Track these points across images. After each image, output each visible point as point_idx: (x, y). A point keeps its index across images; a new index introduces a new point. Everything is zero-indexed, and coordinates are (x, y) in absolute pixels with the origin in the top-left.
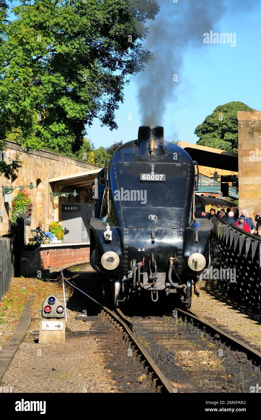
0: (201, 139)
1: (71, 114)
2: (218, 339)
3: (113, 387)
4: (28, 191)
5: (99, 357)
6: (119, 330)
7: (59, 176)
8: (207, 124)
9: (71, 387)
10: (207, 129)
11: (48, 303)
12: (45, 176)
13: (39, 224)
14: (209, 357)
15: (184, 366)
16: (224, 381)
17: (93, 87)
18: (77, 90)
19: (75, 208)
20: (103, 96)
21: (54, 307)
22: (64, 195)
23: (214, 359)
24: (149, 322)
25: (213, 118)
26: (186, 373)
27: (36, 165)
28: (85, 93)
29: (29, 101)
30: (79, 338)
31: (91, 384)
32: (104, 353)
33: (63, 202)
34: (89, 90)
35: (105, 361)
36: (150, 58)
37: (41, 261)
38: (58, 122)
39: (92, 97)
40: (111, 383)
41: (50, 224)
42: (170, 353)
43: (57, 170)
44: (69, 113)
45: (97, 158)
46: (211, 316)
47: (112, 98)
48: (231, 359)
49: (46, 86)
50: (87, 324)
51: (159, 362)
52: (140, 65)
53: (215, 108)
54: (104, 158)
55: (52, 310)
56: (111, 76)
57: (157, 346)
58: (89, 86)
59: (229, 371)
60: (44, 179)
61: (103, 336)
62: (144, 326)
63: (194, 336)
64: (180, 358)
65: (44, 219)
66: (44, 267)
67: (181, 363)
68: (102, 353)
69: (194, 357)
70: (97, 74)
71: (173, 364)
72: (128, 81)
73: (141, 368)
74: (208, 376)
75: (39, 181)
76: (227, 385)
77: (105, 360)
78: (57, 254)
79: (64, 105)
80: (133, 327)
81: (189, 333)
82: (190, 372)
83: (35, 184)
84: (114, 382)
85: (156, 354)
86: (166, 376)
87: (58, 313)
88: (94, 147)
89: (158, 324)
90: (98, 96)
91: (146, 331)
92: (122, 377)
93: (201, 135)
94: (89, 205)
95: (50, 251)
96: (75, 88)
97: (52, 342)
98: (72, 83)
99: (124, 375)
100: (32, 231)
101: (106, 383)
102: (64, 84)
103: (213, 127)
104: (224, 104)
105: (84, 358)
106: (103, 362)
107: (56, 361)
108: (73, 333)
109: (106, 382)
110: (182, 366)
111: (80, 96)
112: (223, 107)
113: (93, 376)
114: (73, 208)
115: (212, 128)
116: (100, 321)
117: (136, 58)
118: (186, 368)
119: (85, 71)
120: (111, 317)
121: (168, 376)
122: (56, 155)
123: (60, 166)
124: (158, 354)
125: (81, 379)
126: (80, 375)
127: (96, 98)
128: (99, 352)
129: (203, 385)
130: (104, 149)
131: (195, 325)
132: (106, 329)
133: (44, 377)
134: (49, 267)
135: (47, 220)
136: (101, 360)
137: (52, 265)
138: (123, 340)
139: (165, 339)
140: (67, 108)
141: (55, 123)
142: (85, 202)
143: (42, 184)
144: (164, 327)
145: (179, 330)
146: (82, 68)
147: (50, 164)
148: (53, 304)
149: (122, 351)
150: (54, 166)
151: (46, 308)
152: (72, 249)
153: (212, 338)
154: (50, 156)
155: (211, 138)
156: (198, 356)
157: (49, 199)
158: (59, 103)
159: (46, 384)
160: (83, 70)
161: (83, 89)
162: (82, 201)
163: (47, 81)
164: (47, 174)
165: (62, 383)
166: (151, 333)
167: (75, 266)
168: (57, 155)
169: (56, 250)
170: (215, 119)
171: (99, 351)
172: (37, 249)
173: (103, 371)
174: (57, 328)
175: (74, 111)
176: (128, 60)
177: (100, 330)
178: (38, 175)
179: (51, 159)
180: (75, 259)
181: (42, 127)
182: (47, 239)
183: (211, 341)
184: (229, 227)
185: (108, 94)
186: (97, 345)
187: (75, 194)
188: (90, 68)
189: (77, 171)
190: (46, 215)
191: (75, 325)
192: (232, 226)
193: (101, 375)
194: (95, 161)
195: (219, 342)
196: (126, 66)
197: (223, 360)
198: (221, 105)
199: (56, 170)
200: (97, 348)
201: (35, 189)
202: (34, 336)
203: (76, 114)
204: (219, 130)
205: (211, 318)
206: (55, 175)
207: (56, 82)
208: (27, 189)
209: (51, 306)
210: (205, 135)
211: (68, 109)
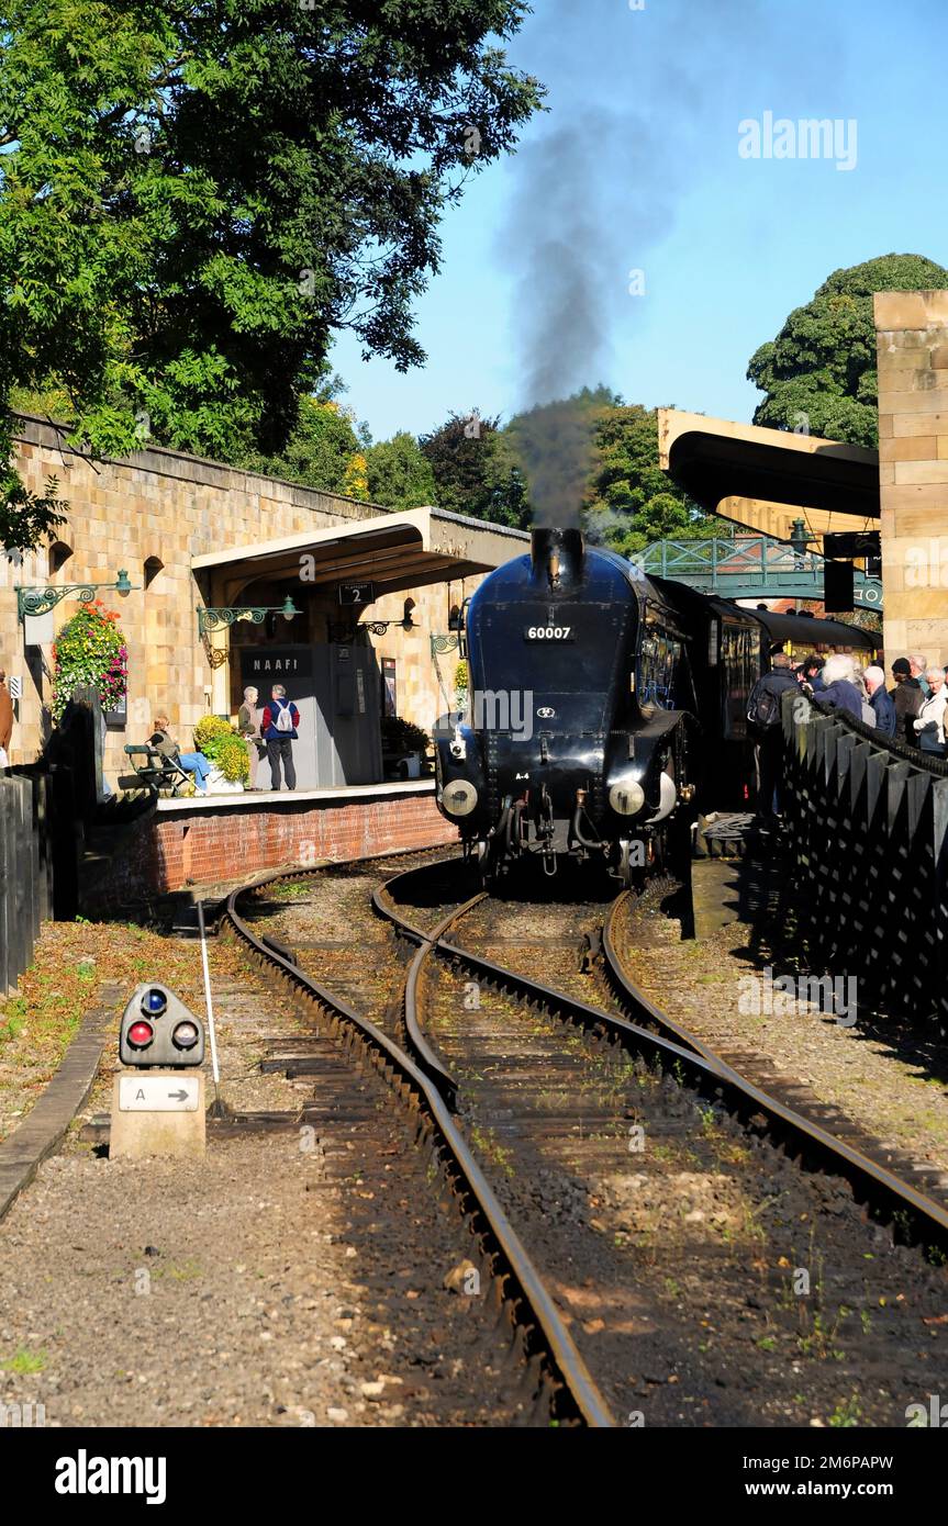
0: (772, 397)
1: (248, 317)
2: (760, 1133)
3: (350, 1307)
4: (111, 602)
5: (319, 1204)
6: (408, 1106)
7: (230, 545)
8: (793, 340)
9: (202, 1311)
10: (793, 359)
11: (143, 1011)
12: (177, 545)
13: (157, 724)
14: (716, 1197)
15: (622, 1230)
16: (758, 1280)
17: (325, 216)
18: (266, 227)
19: (292, 663)
20: (363, 247)
21: (162, 1027)
22: (248, 616)
23: (732, 1202)
24: (526, 1076)
25: (816, 317)
26: (624, 1256)
27: (143, 507)
28: (296, 237)
29: (92, 277)
30: (261, 1139)
31: (274, 1298)
32: (342, 1189)
33: (247, 643)
34: (311, 225)
35: (342, 1218)
36: (538, 106)
37: (158, 863)
38: (200, 349)
39: (325, 253)
40: (346, 1296)
41: (197, 722)
42: (574, 1185)
43: (223, 524)
44: (241, 313)
45: (380, 475)
46: (758, 1050)
47: (396, 255)
48: (794, 1201)
49: (154, 214)
50: (298, 1086)
51: (531, 1217)
52: (499, 132)
53: (825, 281)
54: (404, 476)
55: (157, 1038)
56: (391, 173)
57: (539, 1161)
58: (310, 211)
59: (782, 1245)
60: (174, 557)
61: (349, 1128)
62: (506, 1090)
63: (676, 1123)
64: (608, 1203)
65: (176, 707)
66: (171, 885)
67: (611, 1220)
68: (334, 1191)
69: (659, 1197)
70: (341, 168)
71: (581, 1222)
72: (456, 192)
73: (462, 1239)
74: (702, 1262)
75: (152, 567)
76: (764, 1295)
77: (342, 1214)
78: (219, 834)
79: (219, 284)
80: (457, 1094)
81: (665, 1113)
82: (641, 1251)
83: (137, 576)
84: (359, 1289)
85: (521, 1190)
86: (550, 1267)
87: (179, 1047)
88: (370, 436)
89: (557, 1082)
90: (346, 251)
91: (510, 1107)
92: (391, 1274)
93: (770, 384)
94: (344, 652)
95: (192, 822)
96: (260, 219)
97: (160, 1152)
98: (246, 203)
99: (400, 1266)
100: (132, 751)
101: (328, 1295)
102: (219, 206)
103: (818, 352)
104: (857, 264)
105: (266, 1209)
106: (335, 1221)
107: (163, 1221)
108: (243, 1119)
109: (331, 1291)
110: (614, 1231)
111: (279, 251)
112: (855, 276)
113: (287, 1269)
114: (283, 664)
115: (812, 357)
116: (347, 1077)
117: (485, 106)
118: (628, 1238)
119: (295, 155)
120: (384, 1059)
121: (558, 1265)
122: (216, 467)
123: (231, 510)
124: (530, 1188)
125: (242, 1281)
126: (240, 1269)
127: (338, 255)
128: (325, 1186)
129: (678, 1294)
130: (411, 443)
131: (689, 1083)
132: (363, 1103)
133: (113, 1278)
134: (190, 883)
135: (185, 710)
136: (328, 1216)
137: (200, 875)
138: (416, 1142)
139: (571, 1137)
140: (233, 296)
141: (187, 353)
142: (330, 641)
143: (165, 575)
144: (575, 1092)
145: (628, 1101)
146: (284, 145)
147: (194, 503)
148: (158, 1016)
149: (407, 1180)
150: (211, 508)
151: (134, 1031)
152: (276, 816)
153: (742, 1128)
154: (195, 471)
155: (809, 394)
156: (676, 1193)
157: (192, 630)
158: (203, 278)
159: (115, 1300)
160: (286, 155)
161: (290, 223)
162: (319, 637)
163: (153, 196)
164: (183, 539)
165: (173, 1298)
166: (526, 1115)
167: (289, 876)
168: (220, 468)
169: (215, 818)
170: (822, 322)
171: (324, 1182)
172: (145, 816)
173: (327, 1252)
174: (175, 1104)
175: (258, 305)
176: (454, 115)
177: (342, 1107)
178: (150, 544)
179: (198, 483)
180: (290, 853)
181: (138, 369)
182: (186, 779)
183: (736, 1139)
184: (835, 723)
185: (380, 242)
186: (323, 1160)
187: (289, 611)
188: (314, 146)
189: (296, 526)
190: (183, 692)
191: (256, 1092)
192: (846, 721)
193: (315, 1268)
194: (369, 488)
195: (766, 1144)
196: (449, 135)
197: (764, 1205)
198: (845, 268)
199: (218, 525)
200: (319, 1171)
201: (138, 596)
202: (98, 1131)
203: (265, 319)
204: (837, 364)
205: (757, 1058)
206: (214, 544)
207: (190, 199)
208: (111, 595)
209: (152, 1022)
210: (788, 385)
211: (235, 299)
